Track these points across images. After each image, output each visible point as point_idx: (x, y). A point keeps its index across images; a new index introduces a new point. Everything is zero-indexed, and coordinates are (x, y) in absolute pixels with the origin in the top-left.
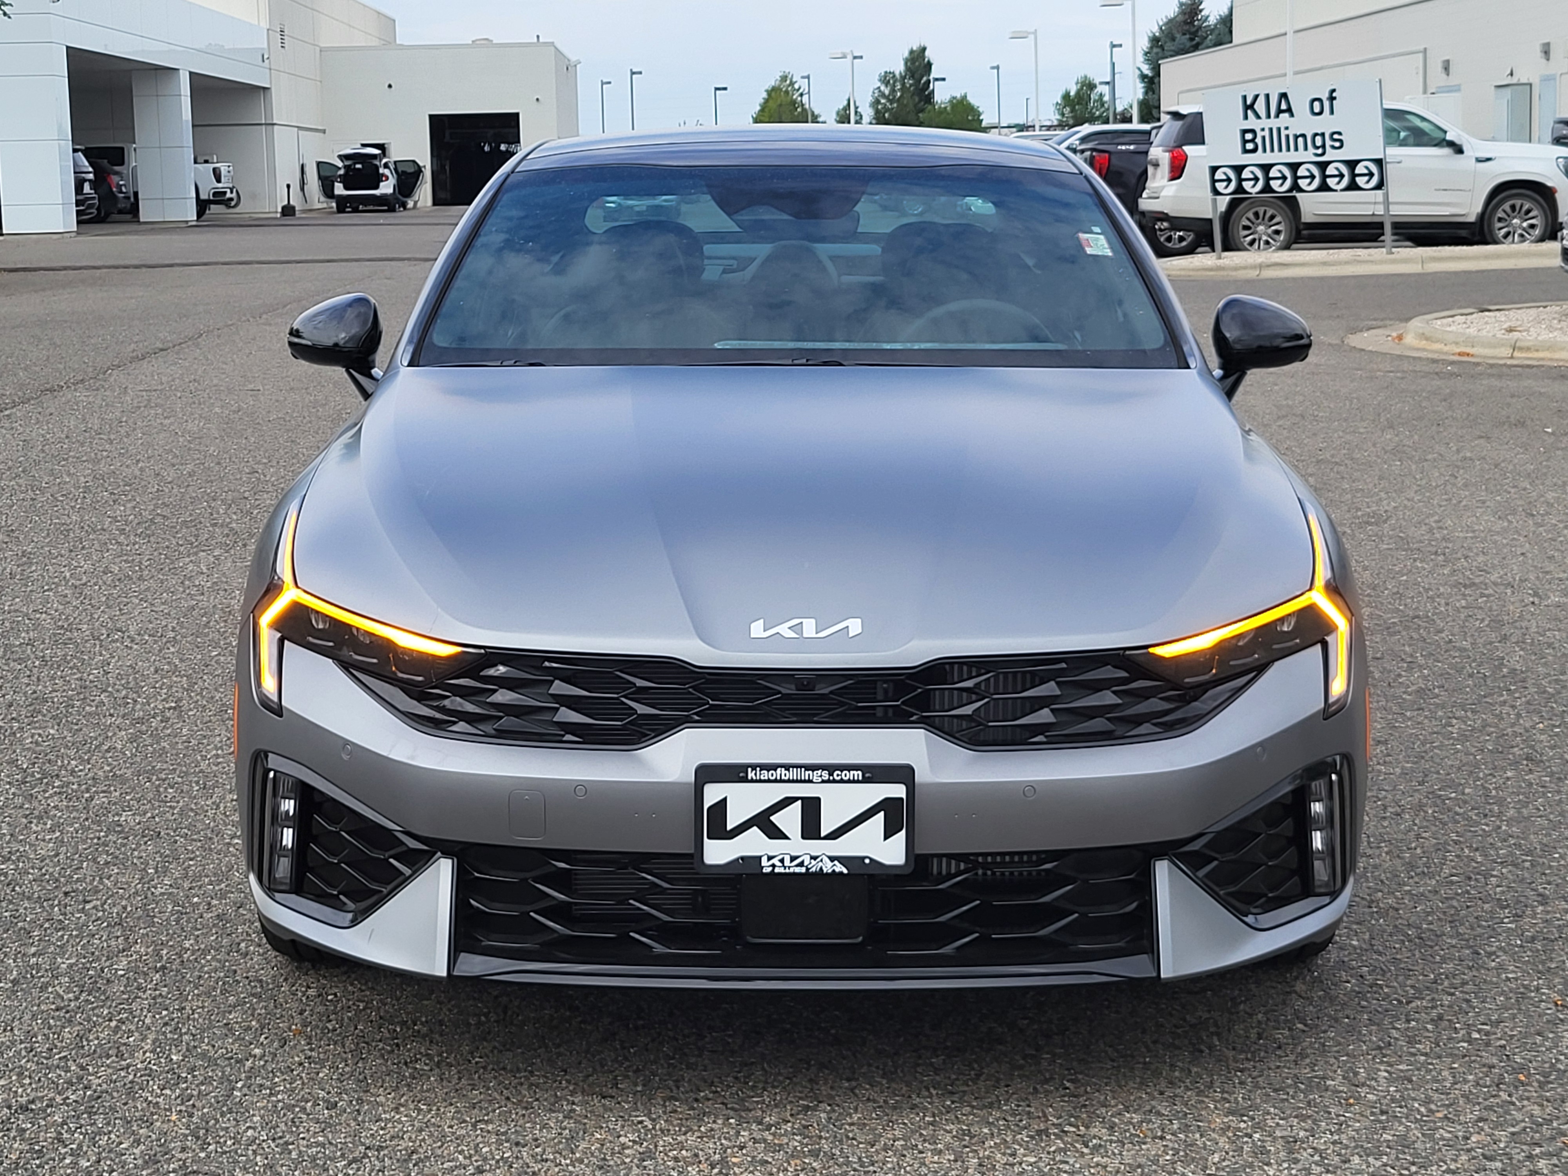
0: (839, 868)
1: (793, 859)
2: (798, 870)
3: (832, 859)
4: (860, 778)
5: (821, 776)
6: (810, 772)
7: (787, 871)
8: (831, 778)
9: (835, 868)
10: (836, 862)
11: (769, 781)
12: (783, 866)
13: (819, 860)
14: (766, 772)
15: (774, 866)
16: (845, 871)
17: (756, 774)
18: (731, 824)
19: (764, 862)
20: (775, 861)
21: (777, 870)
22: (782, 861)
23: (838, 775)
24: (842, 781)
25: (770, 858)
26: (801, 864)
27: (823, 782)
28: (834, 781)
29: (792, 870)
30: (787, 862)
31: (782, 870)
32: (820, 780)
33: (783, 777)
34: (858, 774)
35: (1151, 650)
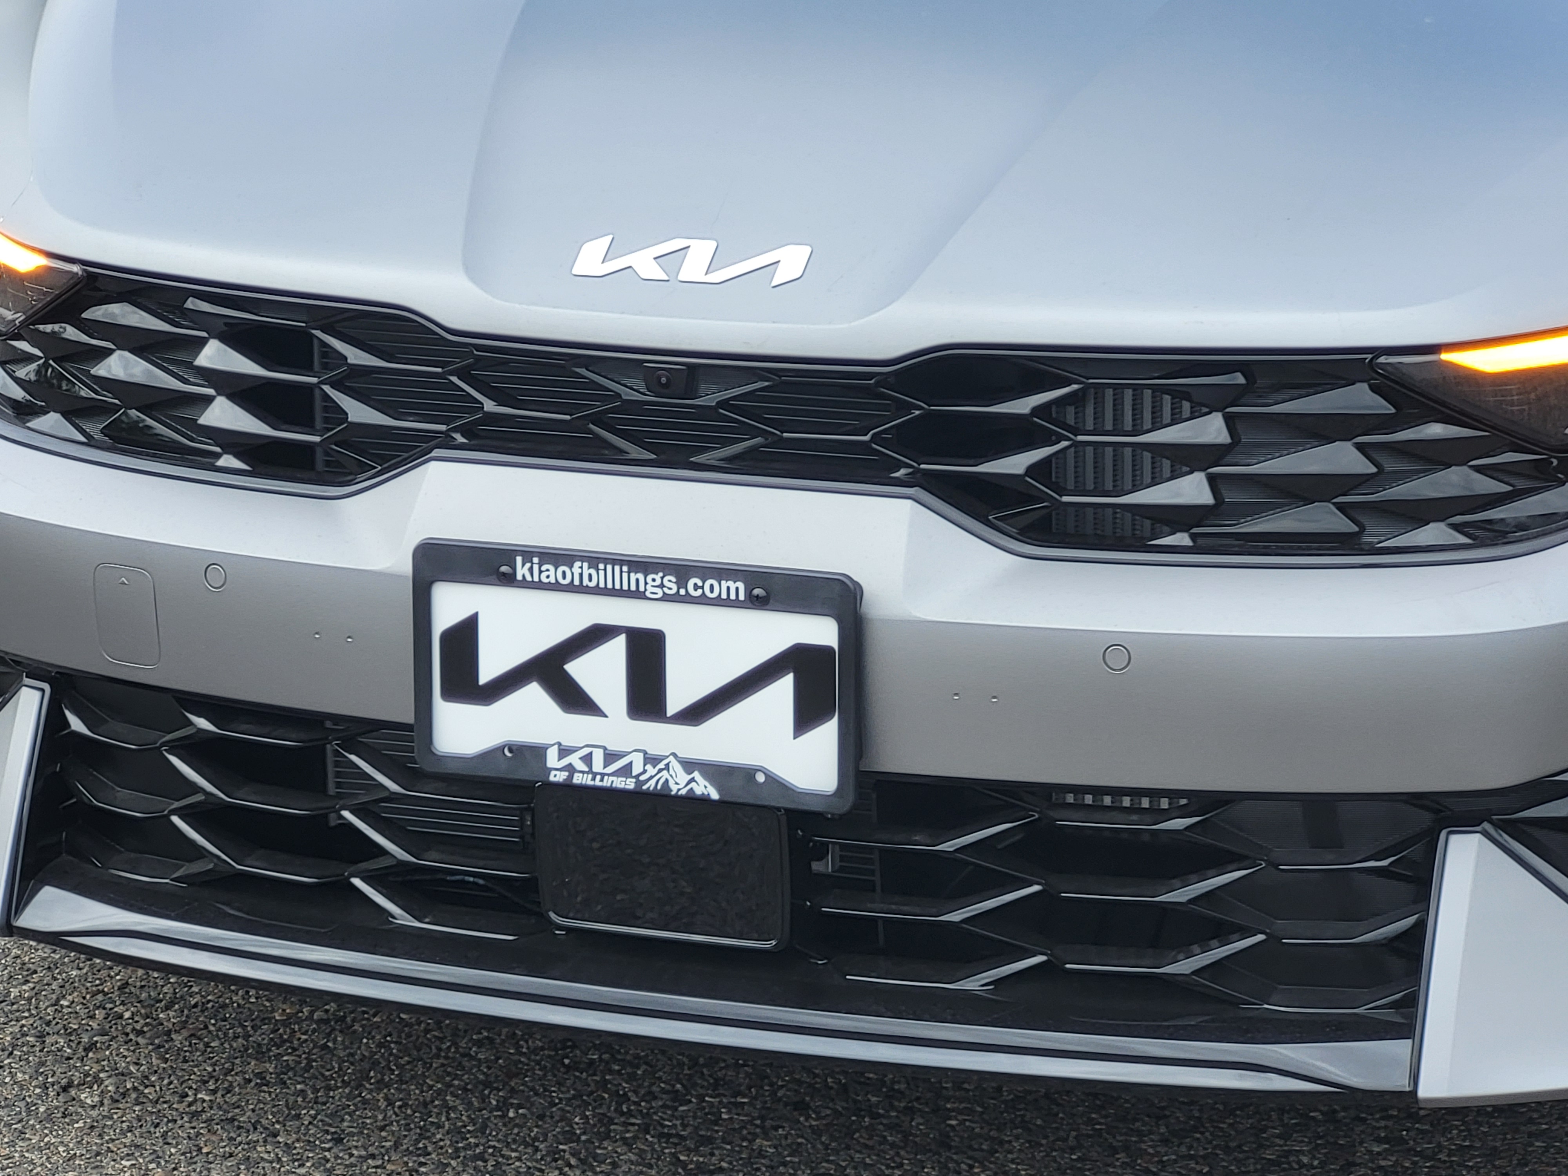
0: (703, 787)
1: (610, 757)
2: (620, 783)
3: (689, 765)
4: (742, 597)
5: (662, 586)
6: (640, 576)
7: (598, 783)
8: (682, 592)
9: (693, 785)
10: (696, 775)
11: (556, 587)
12: (590, 771)
13: (661, 765)
14: (551, 568)
15: (570, 768)
16: (715, 795)
17: (531, 570)
18: (487, 672)
19: (552, 759)
20: (574, 759)
21: (578, 779)
22: (588, 759)
23: (696, 587)
24: (703, 601)
25: (564, 752)
26: (626, 771)
27: (666, 598)
28: (688, 599)
29: (607, 782)
30: (598, 764)
31: (587, 780)
32: (660, 595)
33: (586, 582)
34: (737, 588)
35: (1445, 356)
